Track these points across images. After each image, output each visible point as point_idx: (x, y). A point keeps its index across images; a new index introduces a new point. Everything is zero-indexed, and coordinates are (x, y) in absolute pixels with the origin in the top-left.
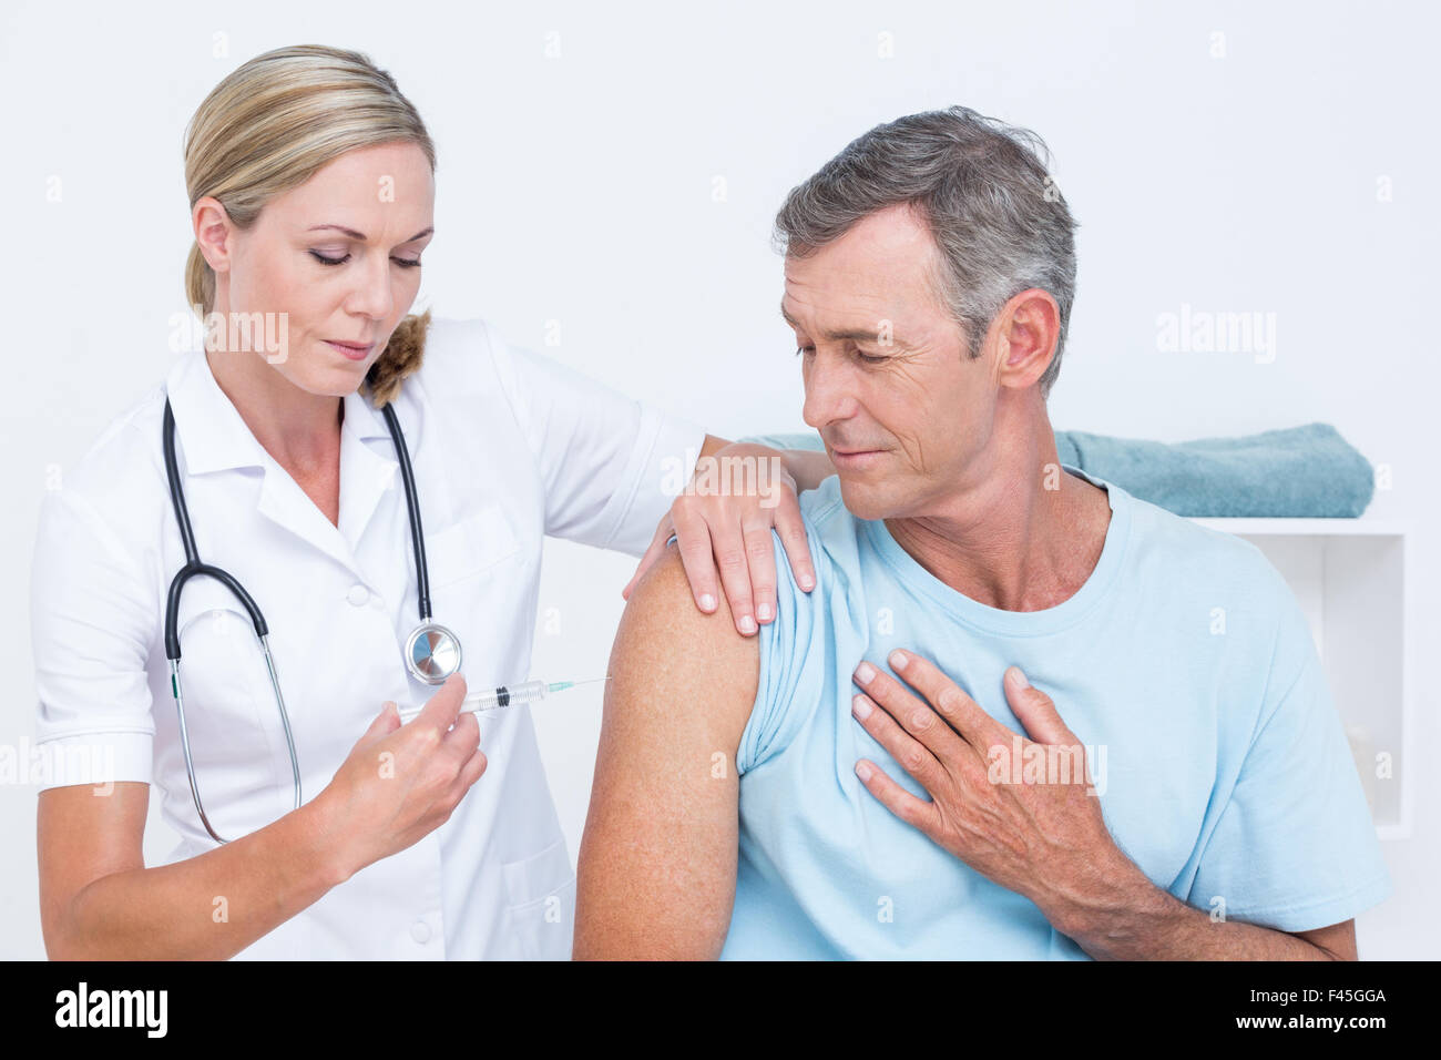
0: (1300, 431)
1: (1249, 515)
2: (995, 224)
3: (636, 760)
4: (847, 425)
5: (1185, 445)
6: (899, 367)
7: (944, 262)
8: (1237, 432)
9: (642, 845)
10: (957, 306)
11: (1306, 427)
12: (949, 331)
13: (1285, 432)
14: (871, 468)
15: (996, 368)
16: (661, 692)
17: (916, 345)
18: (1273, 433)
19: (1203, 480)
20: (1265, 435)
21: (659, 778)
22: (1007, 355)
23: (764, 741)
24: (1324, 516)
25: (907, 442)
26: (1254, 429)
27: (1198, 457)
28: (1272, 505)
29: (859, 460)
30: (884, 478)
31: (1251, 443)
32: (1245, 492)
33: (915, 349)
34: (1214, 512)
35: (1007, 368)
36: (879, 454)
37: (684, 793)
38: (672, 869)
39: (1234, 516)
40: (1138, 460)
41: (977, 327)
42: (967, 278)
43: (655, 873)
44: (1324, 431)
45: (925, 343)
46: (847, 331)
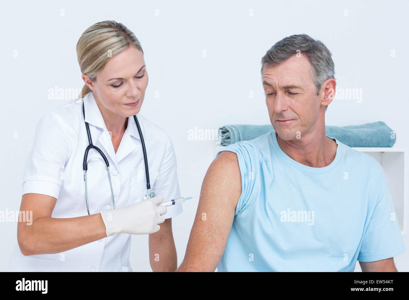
0: (375, 123)
1: (362, 147)
2: (323, 60)
3: (206, 207)
4: (285, 113)
5: (344, 127)
6: (301, 96)
7: (313, 68)
8: (358, 124)
9: (203, 230)
10: (315, 80)
11: (377, 122)
12: (313, 87)
13: (371, 124)
14: (290, 124)
15: (321, 100)
16: (216, 189)
17: (306, 90)
18: (368, 124)
19: (350, 137)
20: (366, 125)
21: (211, 212)
22: (324, 96)
23: (245, 203)
24: (382, 147)
25: (301, 117)
26: (363, 123)
27: (348, 131)
28: (368, 143)
29: (287, 122)
30: (293, 127)
31: (362, 127)
32: (361, 140)
33: (306, 91)
34: (353, 146)
35: (323, 100)
36: (293, 121)
37: (217, 217)
38: (209, 236)
39: (358, 147)
40: (332, 132)
41: (319, 86)
42: (318, 72)
43: (204, 237)
44: (382, 124)
45: (308, 90)
46: (288, 86)
